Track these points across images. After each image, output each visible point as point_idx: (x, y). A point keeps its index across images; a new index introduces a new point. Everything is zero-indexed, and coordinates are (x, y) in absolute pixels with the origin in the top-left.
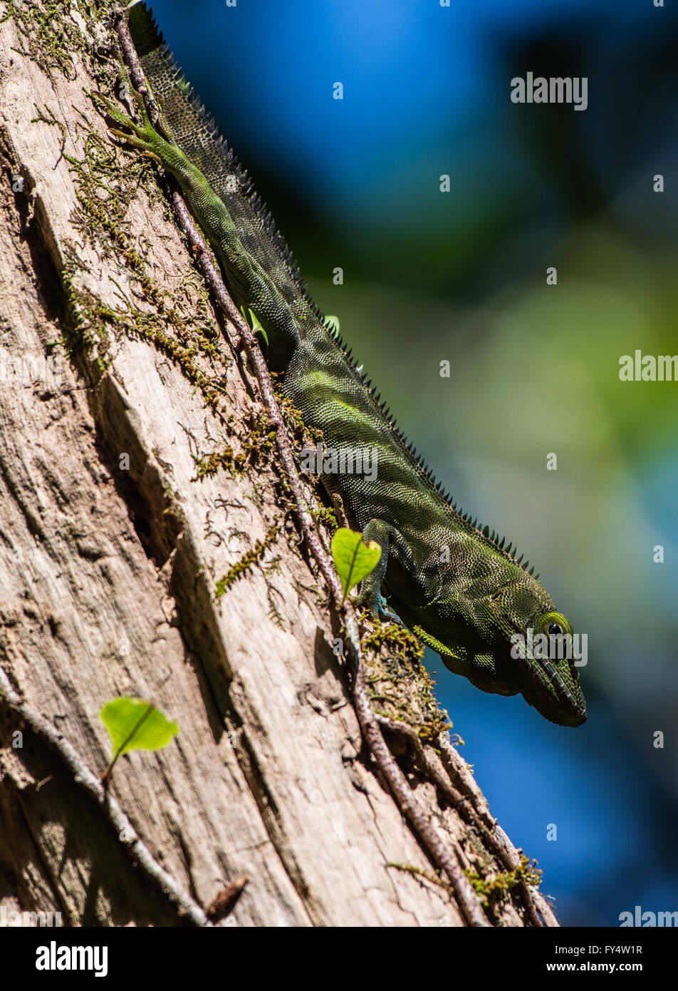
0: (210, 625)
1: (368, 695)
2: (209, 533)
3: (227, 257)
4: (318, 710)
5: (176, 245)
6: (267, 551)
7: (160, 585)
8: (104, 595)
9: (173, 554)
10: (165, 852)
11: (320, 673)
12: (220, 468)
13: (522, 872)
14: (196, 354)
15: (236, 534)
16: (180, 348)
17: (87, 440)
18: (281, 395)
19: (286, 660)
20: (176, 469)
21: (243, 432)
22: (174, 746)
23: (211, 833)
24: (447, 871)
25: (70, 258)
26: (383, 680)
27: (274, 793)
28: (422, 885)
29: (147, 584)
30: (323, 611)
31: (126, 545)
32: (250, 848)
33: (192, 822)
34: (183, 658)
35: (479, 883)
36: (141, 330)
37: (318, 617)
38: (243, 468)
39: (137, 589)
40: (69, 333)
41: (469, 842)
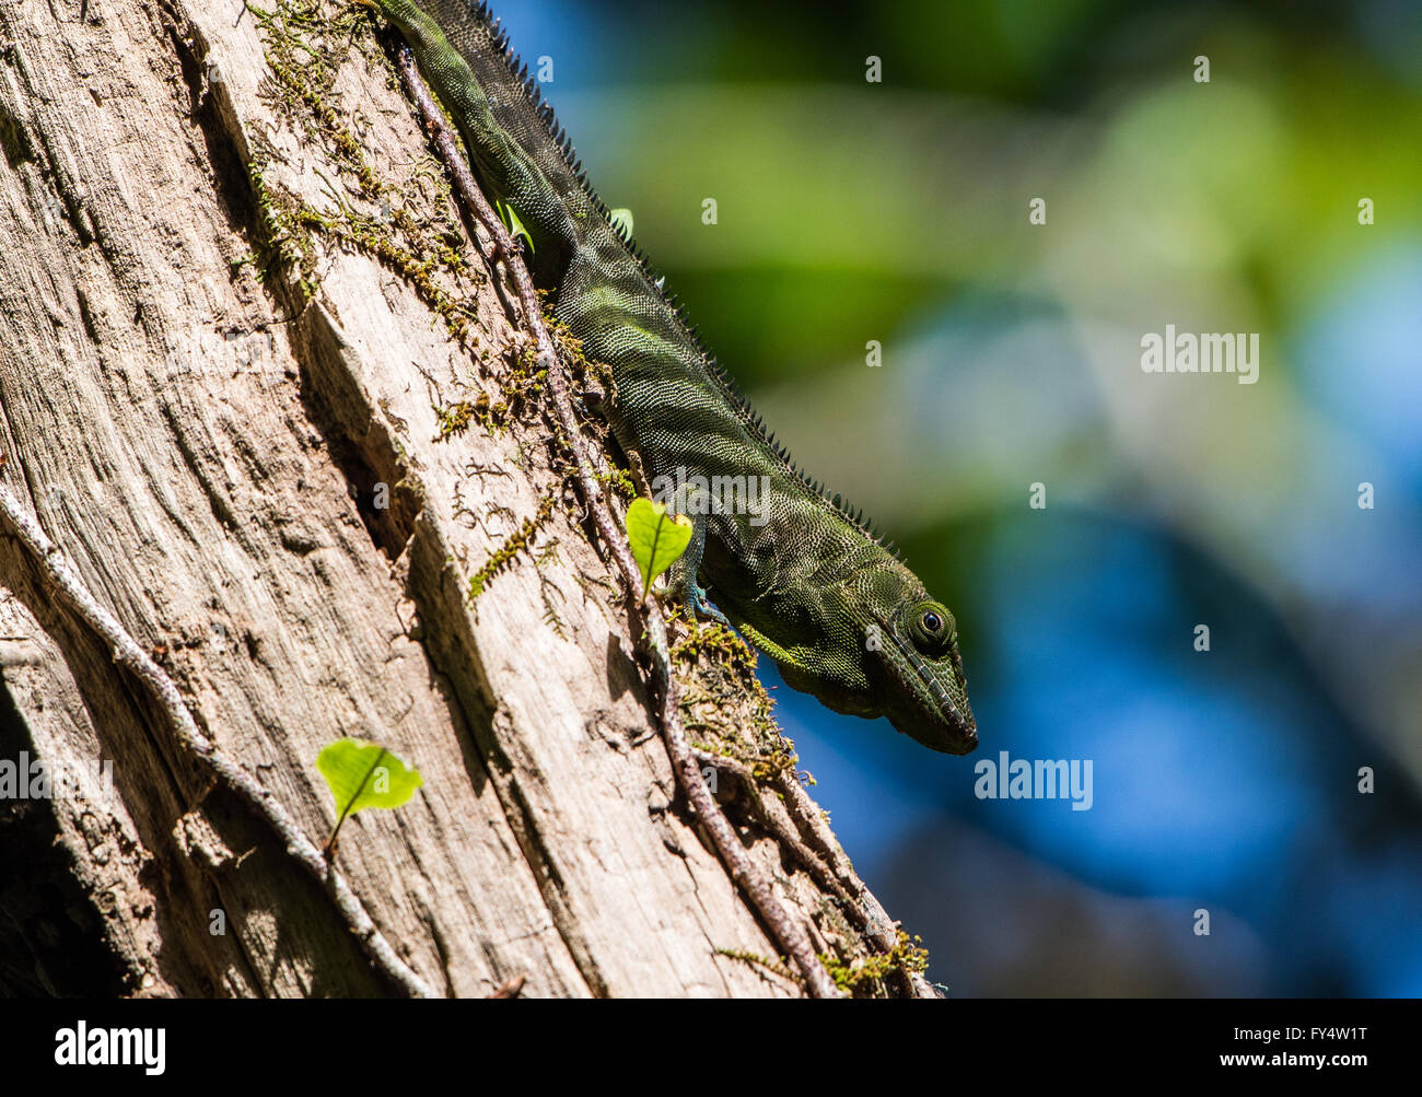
0: (463, 636)
1: (681, 722)
2: (460, 510)
3: (475, 136)
4: (614, 746)
5: (405, 122)
6: (539, 532)
7: (394, 584)
8: (320, 601)
9: (409, 542)
10: (412, 946)
11: (616, 695)
12: (472, 422)
13: (901, 954)
14: (436, 268)
15: (497, 510)
16: (414, 262)
17: (291, 391)
18: (554, 320)
19: (568, 680)
20: (411, 426)
21: (503, 372)
22: (421, 802)
23: (474, 917)
24: (796, 957)
25: (260, 146)
26: (702, 702)
27: (557, 860)
28: (763, 978)
29: (376, 584)
30: (619, 610)
31: (346, 531)
32: (527, 936)
33: (448, 904)
34: (428, 682)
35: (840, 971)
36: (359, 240)
37: (612, 619)
38: (503, 421)
39: (363, 590)
40: (262, 247)
41: (826, 917)
